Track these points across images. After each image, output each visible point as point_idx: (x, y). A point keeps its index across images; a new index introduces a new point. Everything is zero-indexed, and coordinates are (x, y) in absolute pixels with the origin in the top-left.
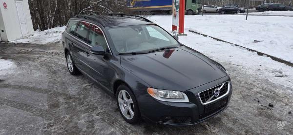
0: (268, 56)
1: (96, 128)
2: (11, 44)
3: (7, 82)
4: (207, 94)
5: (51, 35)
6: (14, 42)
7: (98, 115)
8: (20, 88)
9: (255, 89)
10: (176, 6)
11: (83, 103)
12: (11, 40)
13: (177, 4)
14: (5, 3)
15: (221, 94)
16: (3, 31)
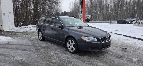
0: (122, 35)
1: (59, 55)
2: (5, 31)
3: (12, 43)
4: (103, 39)
5: (23, 29)
6: (6, 31)
7: (58, 52)
8: (19, 45)
9: (119, 44)
10: (81, 17)
11: (50, 49)
12: (5, 30)
13: (82, 16)
14: (4, 13)
15: (108, 40)
16: (2, 26)
